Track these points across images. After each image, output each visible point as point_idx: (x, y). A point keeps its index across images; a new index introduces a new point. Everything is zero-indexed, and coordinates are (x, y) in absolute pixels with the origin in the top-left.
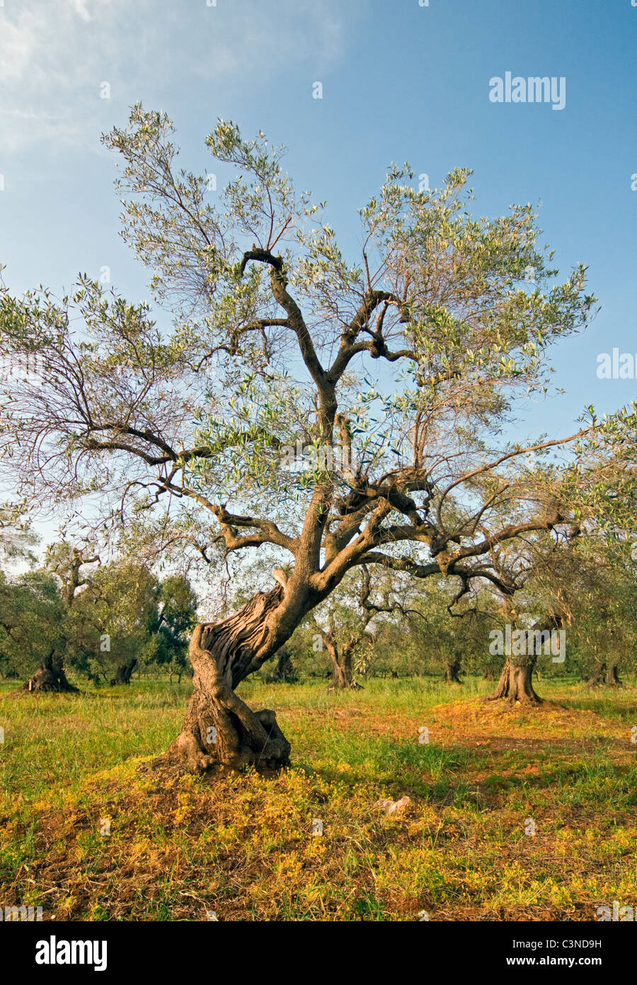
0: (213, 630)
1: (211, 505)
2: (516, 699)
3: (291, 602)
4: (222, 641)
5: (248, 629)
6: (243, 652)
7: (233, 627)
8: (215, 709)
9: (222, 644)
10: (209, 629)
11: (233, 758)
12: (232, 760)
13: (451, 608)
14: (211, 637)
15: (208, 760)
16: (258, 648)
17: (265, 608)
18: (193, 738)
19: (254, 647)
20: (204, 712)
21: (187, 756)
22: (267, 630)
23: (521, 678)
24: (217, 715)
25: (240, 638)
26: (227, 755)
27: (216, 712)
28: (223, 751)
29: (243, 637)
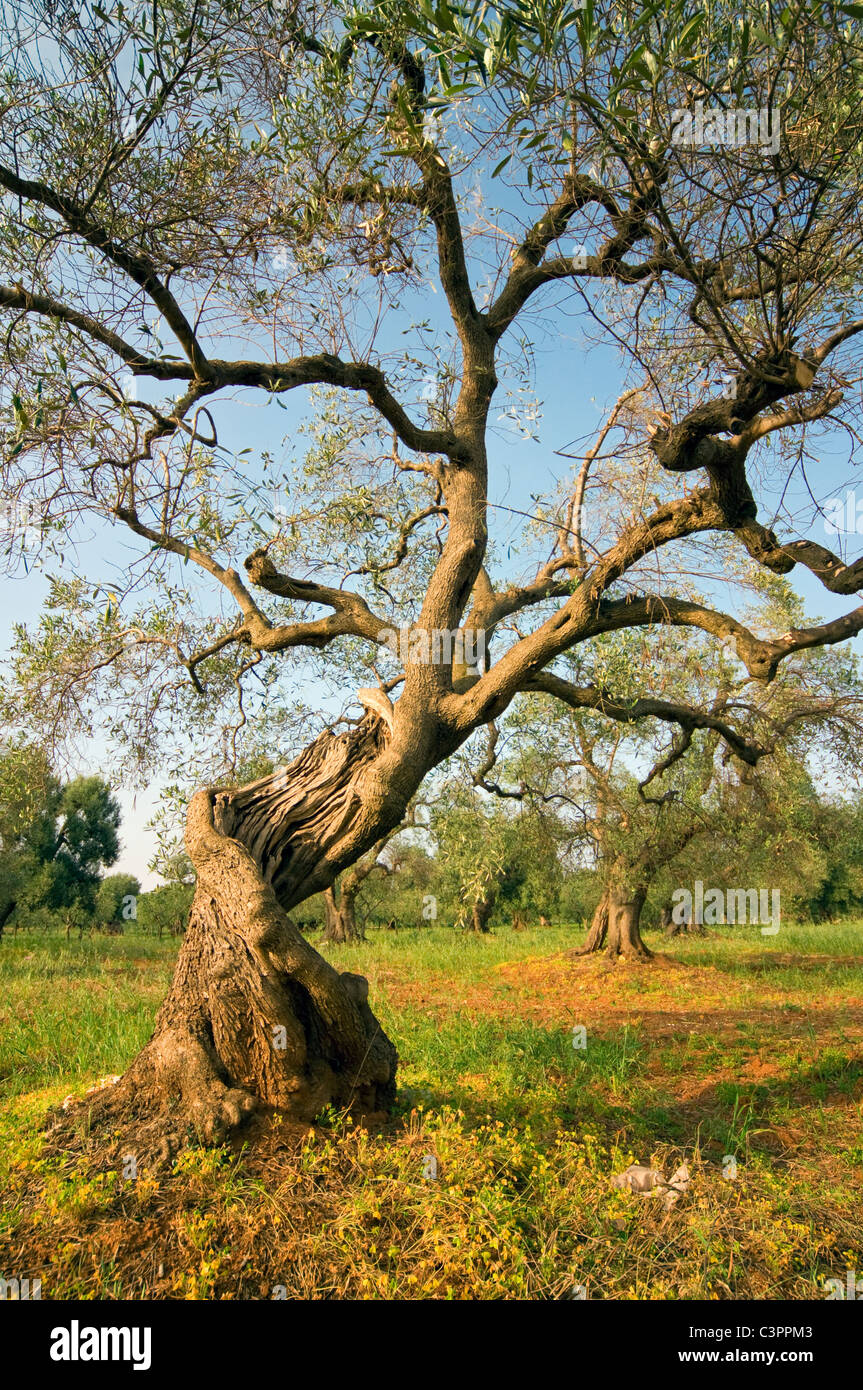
0: (234, 801)
1: (221, 569)
2: (619, 953)
3: (410, 745)
4: (254, 825)
5: (311, 800)
6: (298, 851)
7: (276, 798)
8: (255, 974)
9: (252, 832)
10: (226, 799)
11: (296, 1092)
12: (296, 1097)
13: (644, 789)
14: (231, 815)
15: (240, 1103)
16: (332, 841)
17: (348, 759)
18: (195, 1045)
19: (323, 841)
20: (224, 983)
21: (180, 1092)
22: (355, 803)
23: (625, 922)
24: (260, 988)
25: (292, 820)
26: (282, 1086)
27: (256, 982)
28: (273, 1075)
29: (299, 819)
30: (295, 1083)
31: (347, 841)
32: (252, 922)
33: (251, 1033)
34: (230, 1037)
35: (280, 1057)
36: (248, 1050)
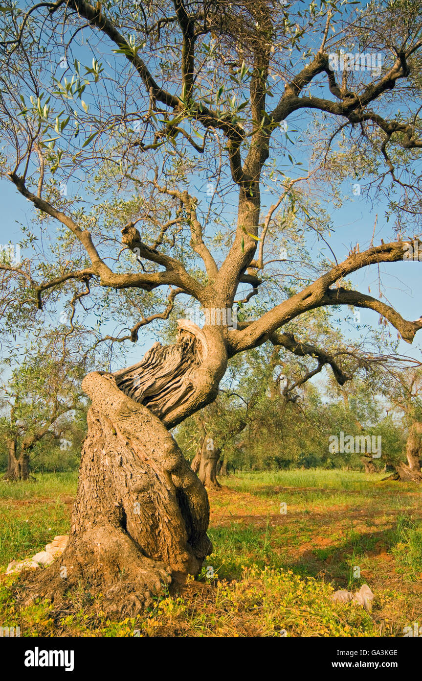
8: (164, 489)
11: (187, 561)
15: (165, 570)
17: (181, 360)
19: (164, 410)
20: (141, 495)
21: (118, 566)
22: (190, 387)
23: (209, 468)
24: (167, 498)
25: (146, 396)
26: (179, 558)
27: (164, 495)
28: (173, 552)
29: (150, 395)
30: (186, 556)
31: (180, 410)
32: (167, 456)
33: (157, 527)
34: (147, 529)
35: (177, 540)
36: (157, 536)
